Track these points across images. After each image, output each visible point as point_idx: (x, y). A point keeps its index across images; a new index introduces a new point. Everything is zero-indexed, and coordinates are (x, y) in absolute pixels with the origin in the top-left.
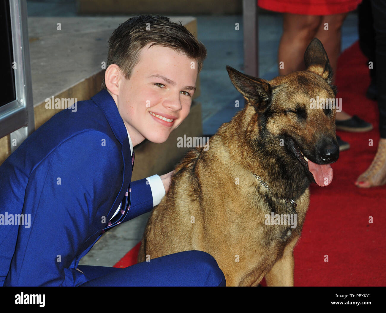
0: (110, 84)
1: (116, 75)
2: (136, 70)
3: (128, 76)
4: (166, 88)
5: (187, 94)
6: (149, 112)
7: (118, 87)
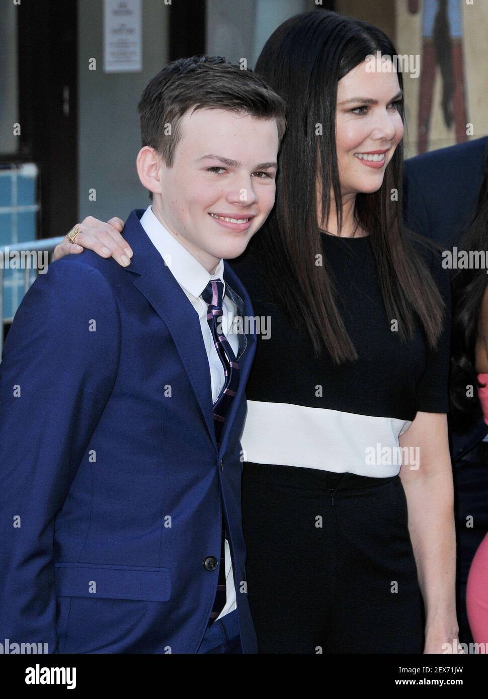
0: (147, 178)
1: (153, 163)
2: (179, 151)
3: (169, 162)
4: (228, 173)
5: (264, 175)
6: (210, 214)
7: (158, 180)
